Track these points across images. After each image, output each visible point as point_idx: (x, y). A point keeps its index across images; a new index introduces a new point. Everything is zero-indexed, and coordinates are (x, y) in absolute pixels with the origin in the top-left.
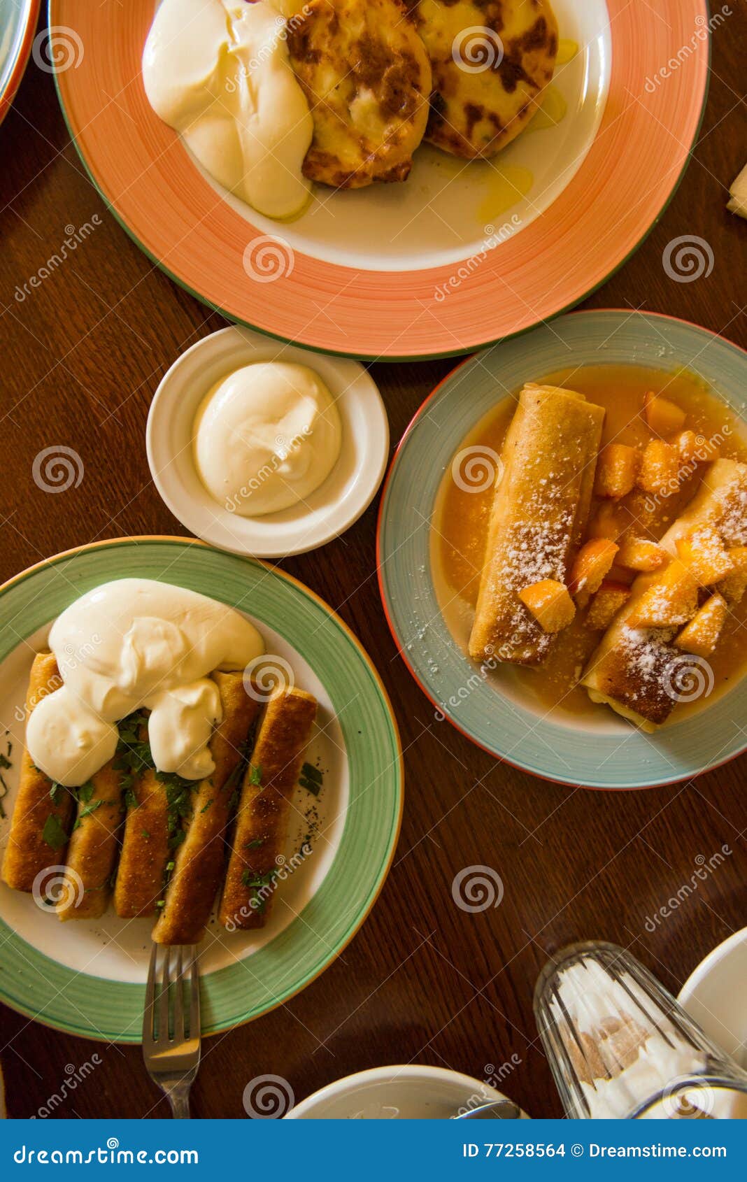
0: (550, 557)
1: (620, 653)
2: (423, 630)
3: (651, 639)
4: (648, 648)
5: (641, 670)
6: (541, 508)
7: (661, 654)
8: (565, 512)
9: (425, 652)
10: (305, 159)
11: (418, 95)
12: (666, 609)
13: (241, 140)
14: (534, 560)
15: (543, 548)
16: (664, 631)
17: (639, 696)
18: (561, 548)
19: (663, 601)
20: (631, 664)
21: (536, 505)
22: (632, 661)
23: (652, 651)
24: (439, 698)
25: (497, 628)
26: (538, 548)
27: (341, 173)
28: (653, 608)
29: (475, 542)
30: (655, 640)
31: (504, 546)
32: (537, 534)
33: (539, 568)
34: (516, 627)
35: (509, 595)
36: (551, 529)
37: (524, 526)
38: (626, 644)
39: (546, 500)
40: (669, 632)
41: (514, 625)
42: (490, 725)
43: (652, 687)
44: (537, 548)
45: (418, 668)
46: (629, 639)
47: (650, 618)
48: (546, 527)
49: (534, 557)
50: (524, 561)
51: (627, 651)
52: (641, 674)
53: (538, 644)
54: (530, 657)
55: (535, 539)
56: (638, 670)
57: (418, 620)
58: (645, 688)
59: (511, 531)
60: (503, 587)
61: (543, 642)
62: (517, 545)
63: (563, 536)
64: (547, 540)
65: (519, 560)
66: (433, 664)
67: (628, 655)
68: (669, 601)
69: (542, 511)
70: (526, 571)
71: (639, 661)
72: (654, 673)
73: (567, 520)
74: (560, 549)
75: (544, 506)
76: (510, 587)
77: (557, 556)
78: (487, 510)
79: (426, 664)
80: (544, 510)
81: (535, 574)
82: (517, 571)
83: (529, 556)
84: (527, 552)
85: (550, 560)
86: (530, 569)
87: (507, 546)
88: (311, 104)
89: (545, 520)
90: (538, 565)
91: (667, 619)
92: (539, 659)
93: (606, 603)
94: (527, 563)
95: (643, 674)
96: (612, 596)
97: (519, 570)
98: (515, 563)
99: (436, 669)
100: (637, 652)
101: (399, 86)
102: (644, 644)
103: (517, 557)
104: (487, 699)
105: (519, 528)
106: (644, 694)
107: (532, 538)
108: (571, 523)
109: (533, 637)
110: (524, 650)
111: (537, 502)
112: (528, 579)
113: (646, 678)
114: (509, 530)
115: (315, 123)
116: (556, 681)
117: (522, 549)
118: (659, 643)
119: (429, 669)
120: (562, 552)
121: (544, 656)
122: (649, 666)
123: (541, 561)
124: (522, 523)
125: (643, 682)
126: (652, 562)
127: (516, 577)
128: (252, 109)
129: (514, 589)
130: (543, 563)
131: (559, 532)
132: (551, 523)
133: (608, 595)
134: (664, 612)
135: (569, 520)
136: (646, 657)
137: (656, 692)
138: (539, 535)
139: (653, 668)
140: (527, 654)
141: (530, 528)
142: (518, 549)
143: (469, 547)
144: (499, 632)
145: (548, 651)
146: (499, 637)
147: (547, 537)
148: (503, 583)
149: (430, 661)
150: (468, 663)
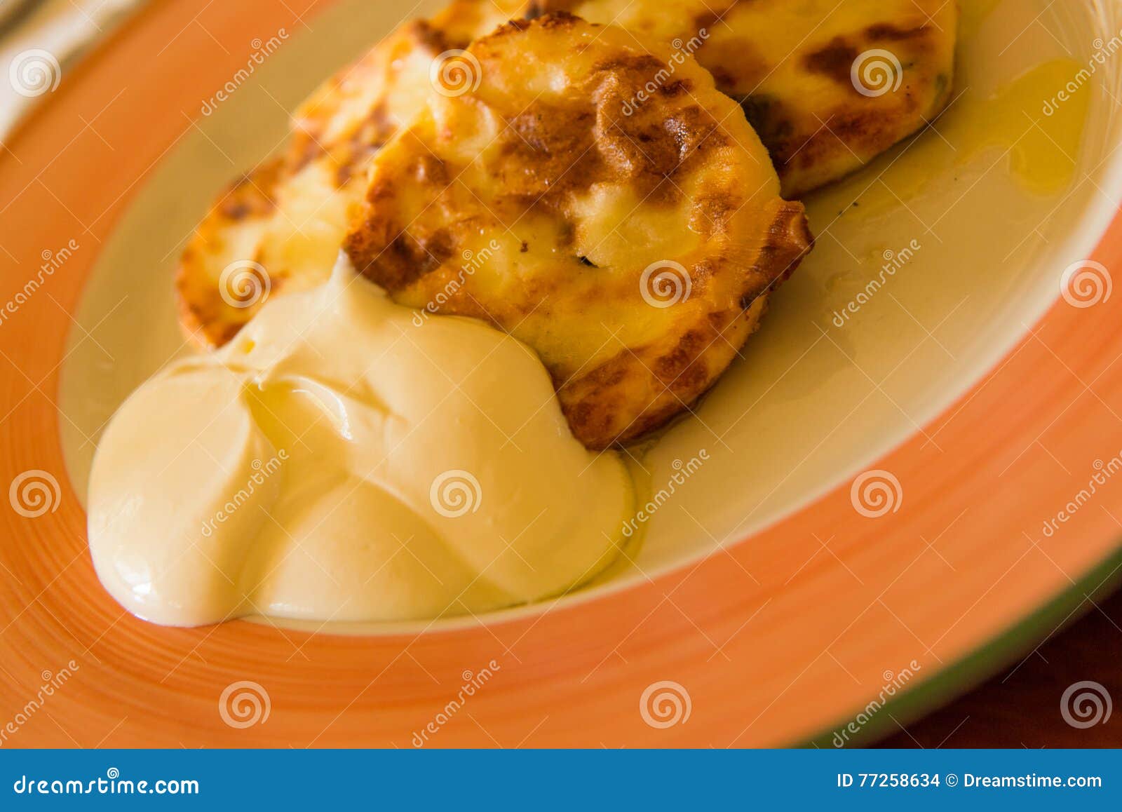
10: (565, 410)
11: (693, 99)
13: (393, 491)
27: (662, 359)
88: (497, 322)
101: (644, 123)
115: (530, 343)
128: (376, 417)
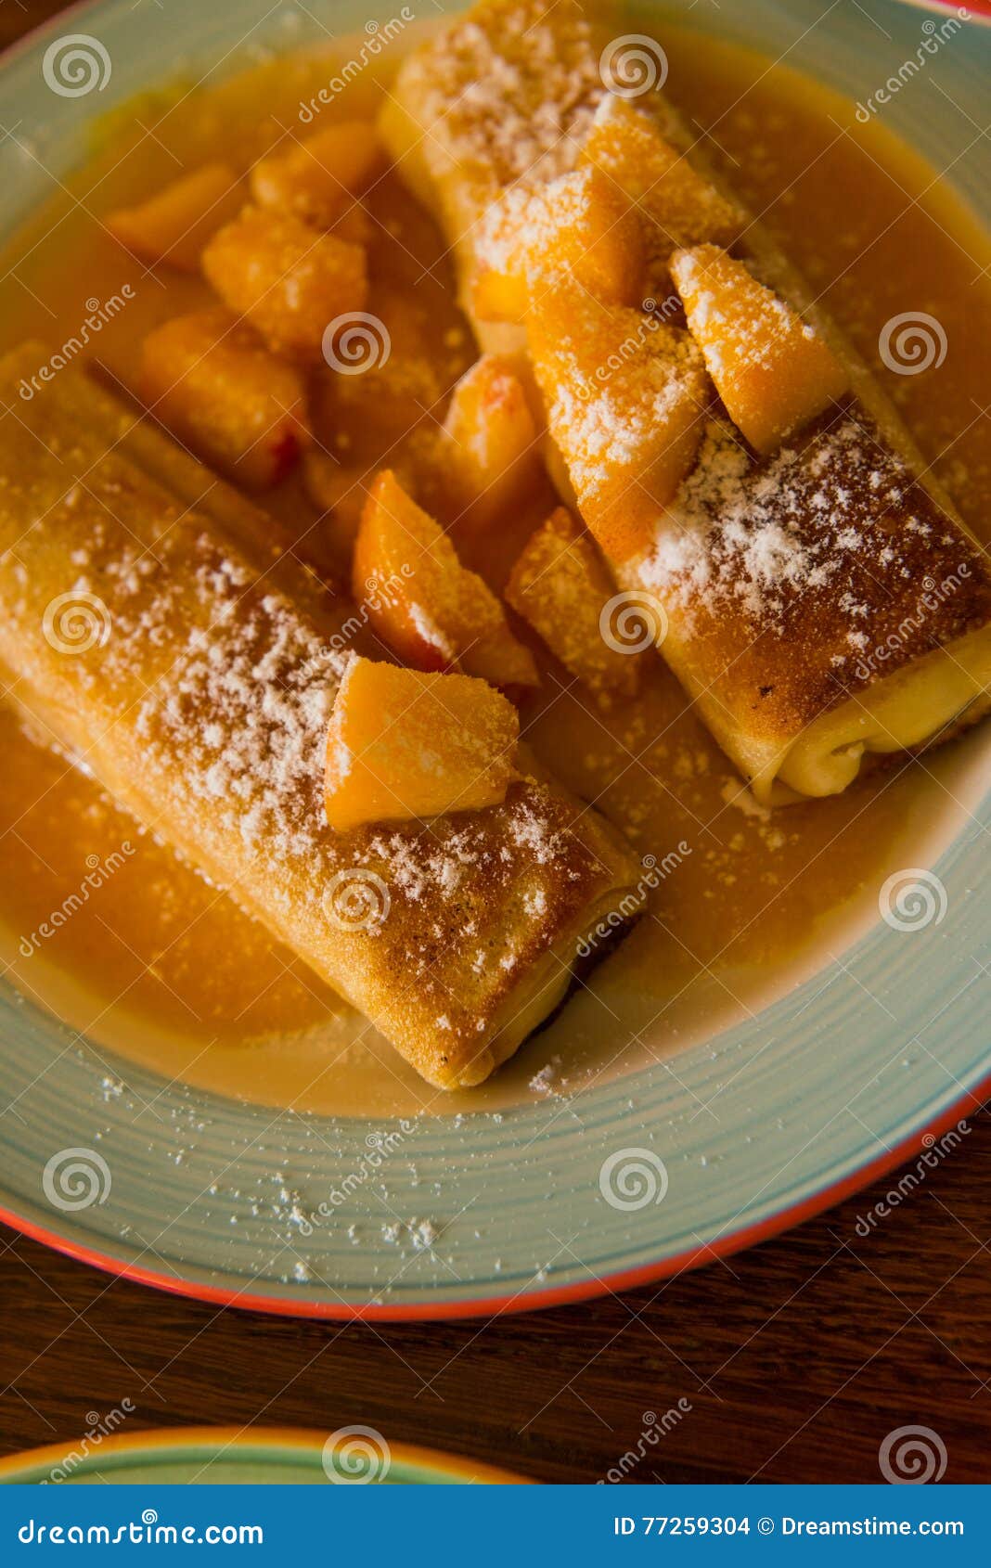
0: (291, 677)
1: (703, 624)
2: (284, 1195)
3: (713, 509)
4: (733, 532)
5: (785, 583)
6: (147, 631)
7: (772, 503)
8: (201, 572)
9: (351, 1232)
12: (621, 414)
14: (271, 727)
15: (253, 684)
16: (706, 461)
17: (862, 625)
18: (289, 630)
19: (591, 411)
20: (753, 604)
21: (128, 643)
22: (742, 597)
23: (747, 524)
24: (514, 1277)
25: (398, 951)
26: (245, 696)
28: (593, 450)
29: (164, 890)
30: (722, 501)
31: (182, 793)
32: (203, 682)
33: (303, 726)
34: (431, 891)
35: (325, 858)
36: (218, 634)
37: (162, 705)
38: (685, 591)
39: (132, 607)
40: (719, 448)
41: (423, 894)
42: (712, 1160)
43: (856, 578)
44: (243, 700)
45: (379, 1287)
46: (674, 573)
47: (612, 468)
48: (204, 645)
49: (263, 725)
50: (254, 758)
51: (707, 598)
52: (797, 588)
53: (524, 855)
54: (549, 898)
55: (213, 693)
56: (783, 591)
57: (243, 1193)
58: (848, 596)
59: (151, 750)
60: (293, 862)
61: (529, 832)
62: (197, 754)
63: (261, 610)
64: (240, 662)
65: (243, 772)
66: (403, 1229)
67: (719, 600)
68: (599, 397)
69: (154, 635)
70: (282, 771)
71: (754, 575)
72: (815, 550)
73: (228, 579)
74: (291, 639)
75: (146, 620)
76: (303, 842)
77: (303, 655)
78: (103, 806)
79: (390, 1252)
80: (157, 625)
81: (310, 745)
82: (268, 795)
83: (247, 737)
84: (236, 736)
85: (301, 682)
86: (288, 755)
87: (186, 785)
89: (184, 635)
90: (291, 723)
91: (649, 423)
92: (572, 876)
93: (551, 600)
94: (267, 752)
95: (802, 582)
96: (535, 567)
97: (273, 788)
98: (243, 788)
99: (425, 1229)
100: (725, 569)
102: (716, 537)
103: (233, 774)
104: (629, 1122)
105: (156, 723)
106: (863, 610)
107: (207, 701)
108: (241, 571)
109: (495, 855)
110: (519, 905)
111: (119, 633)
112: (310, 772)
113: (818, 577)
114: (145, 756)
116: (731, 880)
117: (217, 745)
118: (735, 491)
119: (411, 1253)
120: (301, 635)
121: (573, 854)
122: (787, 551)
123: (284, 707)
124: (148, 708)
125: (824, 593)
126: (498, 405)
127: (287, 808)
129: (313, 834)
130: (297, 704)
131: (241, 617)
132: (204, 626)
133: (526, 579)
134: (623, 422)
135: (232, 571)
136: (754, 548)
137: (876, 570)
138: (213, 674)
139: (798, 546)
140: (536, 903)
141: (176, 690)
142: (210, 756)
143: (166, 917)
144: (415, 951)
145: (567, 831)
146: (430, 959)
147: (231, 655)
148: (279, 856)
149: (389, 1233)
150: (480, 1114)
